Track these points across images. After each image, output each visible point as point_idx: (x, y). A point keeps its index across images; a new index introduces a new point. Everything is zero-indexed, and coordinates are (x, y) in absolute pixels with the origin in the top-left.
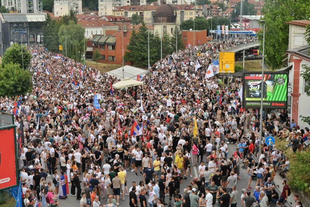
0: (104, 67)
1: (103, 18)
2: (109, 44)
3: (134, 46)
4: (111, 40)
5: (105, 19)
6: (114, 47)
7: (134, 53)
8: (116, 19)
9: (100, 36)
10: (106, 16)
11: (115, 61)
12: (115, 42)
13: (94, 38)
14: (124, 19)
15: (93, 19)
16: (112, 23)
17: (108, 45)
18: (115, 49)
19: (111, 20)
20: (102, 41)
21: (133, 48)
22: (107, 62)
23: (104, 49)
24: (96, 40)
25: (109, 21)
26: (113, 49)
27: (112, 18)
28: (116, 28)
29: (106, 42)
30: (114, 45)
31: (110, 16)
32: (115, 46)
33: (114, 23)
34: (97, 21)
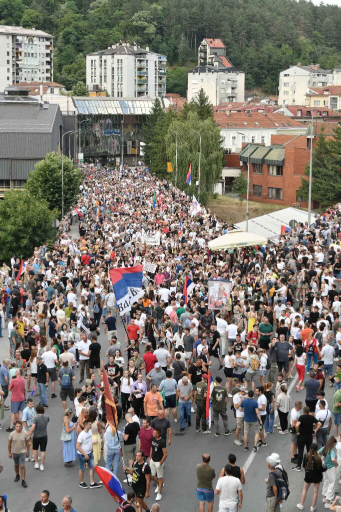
0: (256, 210)
1: (281, 110)
2: (270, 164)
3: (320, 169)
4: (276, 155)
5: (283, 112)
6: (280, 169)
7: (321, 183)
8: (309, 112)
9: (256, 147)
10: (287, 107)
11: (281, 198)
12: (283, 161)
13: (244, 151)
14: (327, 112)
15: (260, 111)
16: (301, 120)
17: (269, 166)
18: (282, 174)
19: (299, 114)
20: (258, 155)
21: (319, 172)
22: (265, 199)
23: (262, 173)
24: (247, 154)
25: (293, 118)
26: (278, 173)
27: (301, 110)
28: (300, 131)
29: (266, 158)
30: (281, 165)
31: (297, 106)
32: (282, 167)
33: (304, 120)
34: (266, 115)
